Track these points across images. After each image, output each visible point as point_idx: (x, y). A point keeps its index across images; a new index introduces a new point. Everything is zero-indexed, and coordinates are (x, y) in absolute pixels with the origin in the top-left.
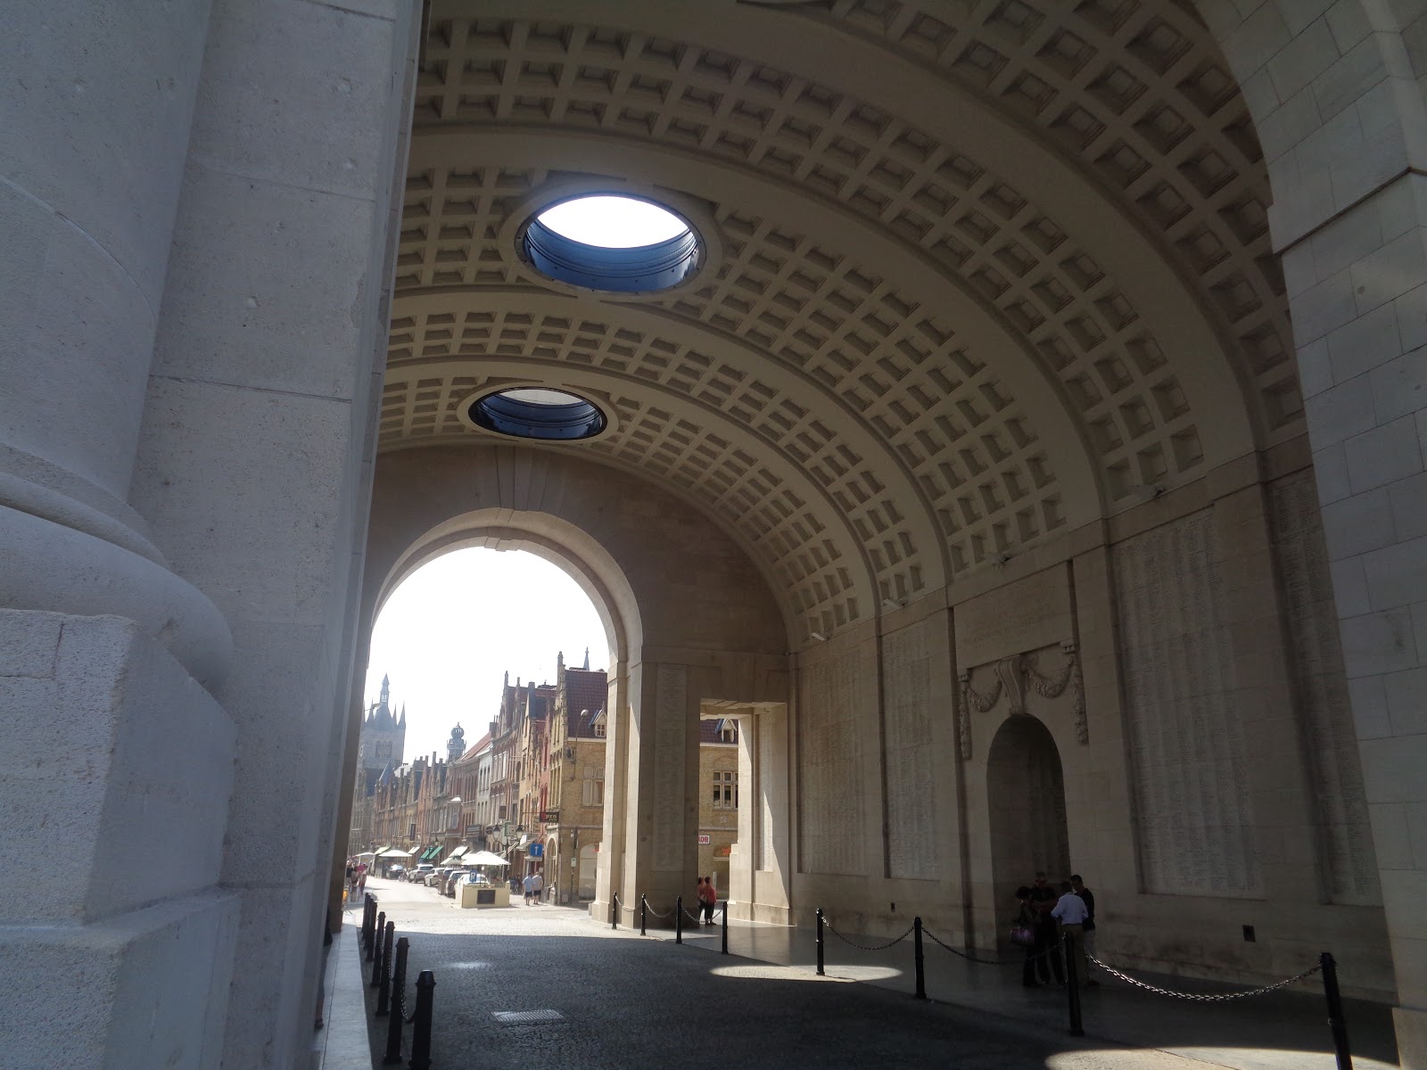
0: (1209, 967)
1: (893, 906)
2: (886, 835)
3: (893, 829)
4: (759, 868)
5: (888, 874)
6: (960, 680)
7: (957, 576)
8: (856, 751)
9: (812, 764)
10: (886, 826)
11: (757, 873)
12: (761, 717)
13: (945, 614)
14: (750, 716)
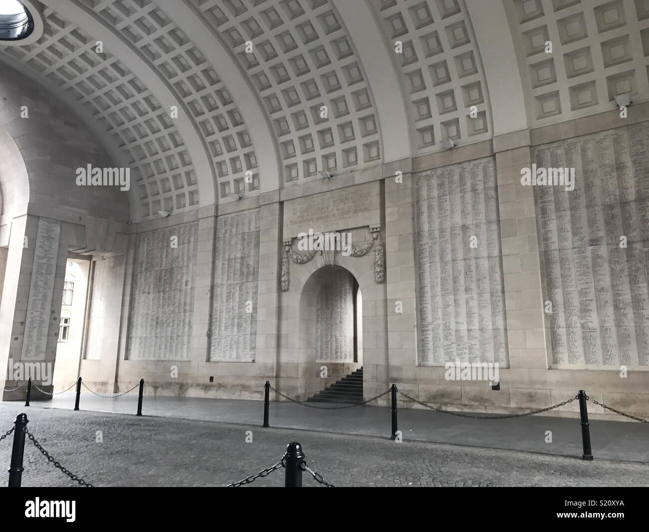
0: (465, 405)
1: (212, 379)
2: (209, 335)
3: (216, 332)
4: (85, 358)
5: (208, 360)
6: (284, 244)
7: (286, 184)
8: (186, 285)
9: (143, 293)
10: (210, 330)
11: (83, 361)
12: (97, 263)
13: (277, 206)
14: (89, 262)
